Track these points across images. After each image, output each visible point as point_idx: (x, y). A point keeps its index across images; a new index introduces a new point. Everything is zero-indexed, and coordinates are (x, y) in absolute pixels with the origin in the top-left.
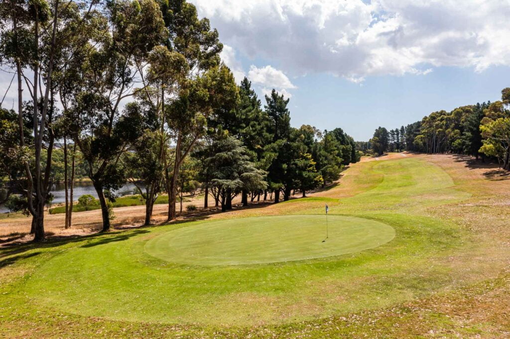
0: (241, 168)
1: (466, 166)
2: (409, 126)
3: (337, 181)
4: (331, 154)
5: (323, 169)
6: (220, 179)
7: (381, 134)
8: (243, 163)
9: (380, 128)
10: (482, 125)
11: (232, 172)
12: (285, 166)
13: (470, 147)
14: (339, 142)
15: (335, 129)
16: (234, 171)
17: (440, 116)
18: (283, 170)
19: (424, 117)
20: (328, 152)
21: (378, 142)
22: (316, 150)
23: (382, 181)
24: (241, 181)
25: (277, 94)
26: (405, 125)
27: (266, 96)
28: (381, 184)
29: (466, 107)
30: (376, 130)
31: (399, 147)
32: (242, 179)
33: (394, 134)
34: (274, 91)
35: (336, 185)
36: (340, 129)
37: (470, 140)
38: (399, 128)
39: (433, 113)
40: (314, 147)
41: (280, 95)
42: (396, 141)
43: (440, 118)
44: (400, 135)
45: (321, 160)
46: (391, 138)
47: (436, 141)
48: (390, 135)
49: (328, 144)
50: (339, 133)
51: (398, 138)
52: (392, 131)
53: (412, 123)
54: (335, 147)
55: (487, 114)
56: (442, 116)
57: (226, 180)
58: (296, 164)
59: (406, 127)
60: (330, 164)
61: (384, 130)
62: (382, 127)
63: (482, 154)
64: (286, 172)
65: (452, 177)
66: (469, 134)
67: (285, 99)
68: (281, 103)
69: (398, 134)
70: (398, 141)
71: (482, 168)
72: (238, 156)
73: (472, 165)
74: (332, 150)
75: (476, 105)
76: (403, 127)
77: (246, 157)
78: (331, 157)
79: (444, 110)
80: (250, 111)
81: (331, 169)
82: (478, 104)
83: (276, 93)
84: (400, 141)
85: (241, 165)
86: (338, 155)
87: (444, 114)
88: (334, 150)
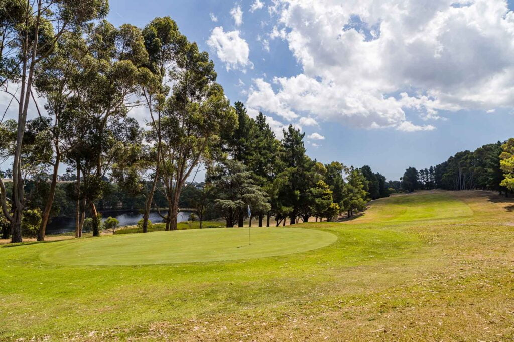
0: (245, 190)
1: (489, 201)
2: (437, 166)
3: (363, 213)
4: (357, 187)
5: (344, 200)
6: (223, 199)
7: (411, 173)
8: (247, 185)
9: (410, 168)
10: (503, 160)
11: (235, 193)
12: (297, 192)
13: (492, 182)
14: (366, 178)
15: (363, 166)
16: (237, 193)
17: (464, 156)
18: (296, 196)
19: (449, 157)
20: (354, 186)
21: (408, 180)
22: (338, 182)
23: (405, 212)
24: (243, 202)
25: (294, 130)
26: (434, 166)
27: (283, 131)
28: (402, 216)
29: (487, 145)
30: (407, 170)
31: (429, 186)
32: (243, 199)
33: (424, 174)
34: (291, 126)
35: (361, 215)
36: (368, 166)
37: (492, 176)
38: (428, 169)
39: (458, 153)
40: (336, 179)
41: (296, 129)
42: (425, 180)
43: (465, 157)
44: (429, 174)
45: (343, 191)
46: (420, 177)
47: (462, 179)
48: (419, 174)
49: (354, 179)
50: (366, 170)
51: (427, 177)
52: (422, 171)
53: (441, 164)
54: (361, 181)
55: (505, 149)
56: (467, 155)
57: (227, 200)
58: (311, 192)
59: (434, 167)
60: (356, 197)
61: (414, 169)
62: (412, 167)
63: (504, 188)
64: (299, 198)
65: (472, 210)
66: (491, 170)
67: (301, 133)
68: (296, 136)
69: (427, 174)
70: (427, 180)
71: (504, 202)
72: (242, 179)
73: (495, 199)
74: (357, 184)
75: (497, 143)
76: (431, 167)
77: (252, 180)
78: (356, 190)
79: (468, 150)
80: (261, 141)
81: (357, 201)
82: (499, 142)
83: (293, 128)
84: (429, 180)
85: (245, 187)
86: (364, 188)
87: (468, 154)
88: (360, 184)
